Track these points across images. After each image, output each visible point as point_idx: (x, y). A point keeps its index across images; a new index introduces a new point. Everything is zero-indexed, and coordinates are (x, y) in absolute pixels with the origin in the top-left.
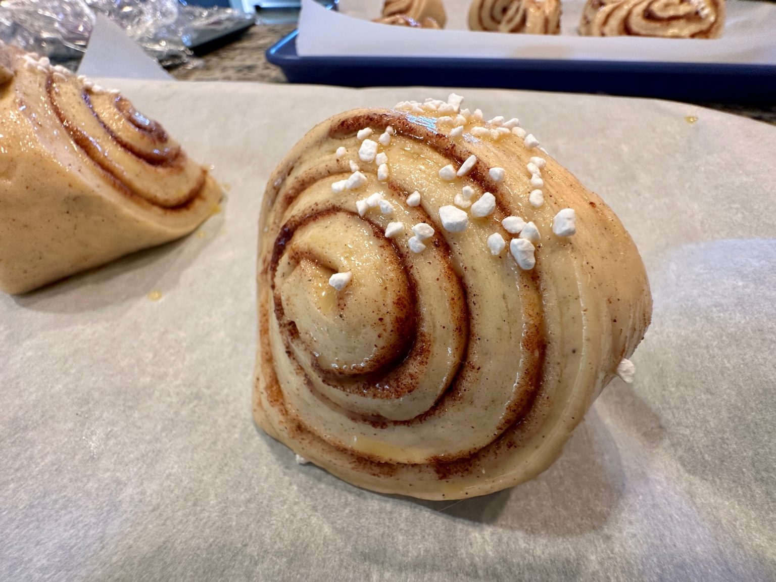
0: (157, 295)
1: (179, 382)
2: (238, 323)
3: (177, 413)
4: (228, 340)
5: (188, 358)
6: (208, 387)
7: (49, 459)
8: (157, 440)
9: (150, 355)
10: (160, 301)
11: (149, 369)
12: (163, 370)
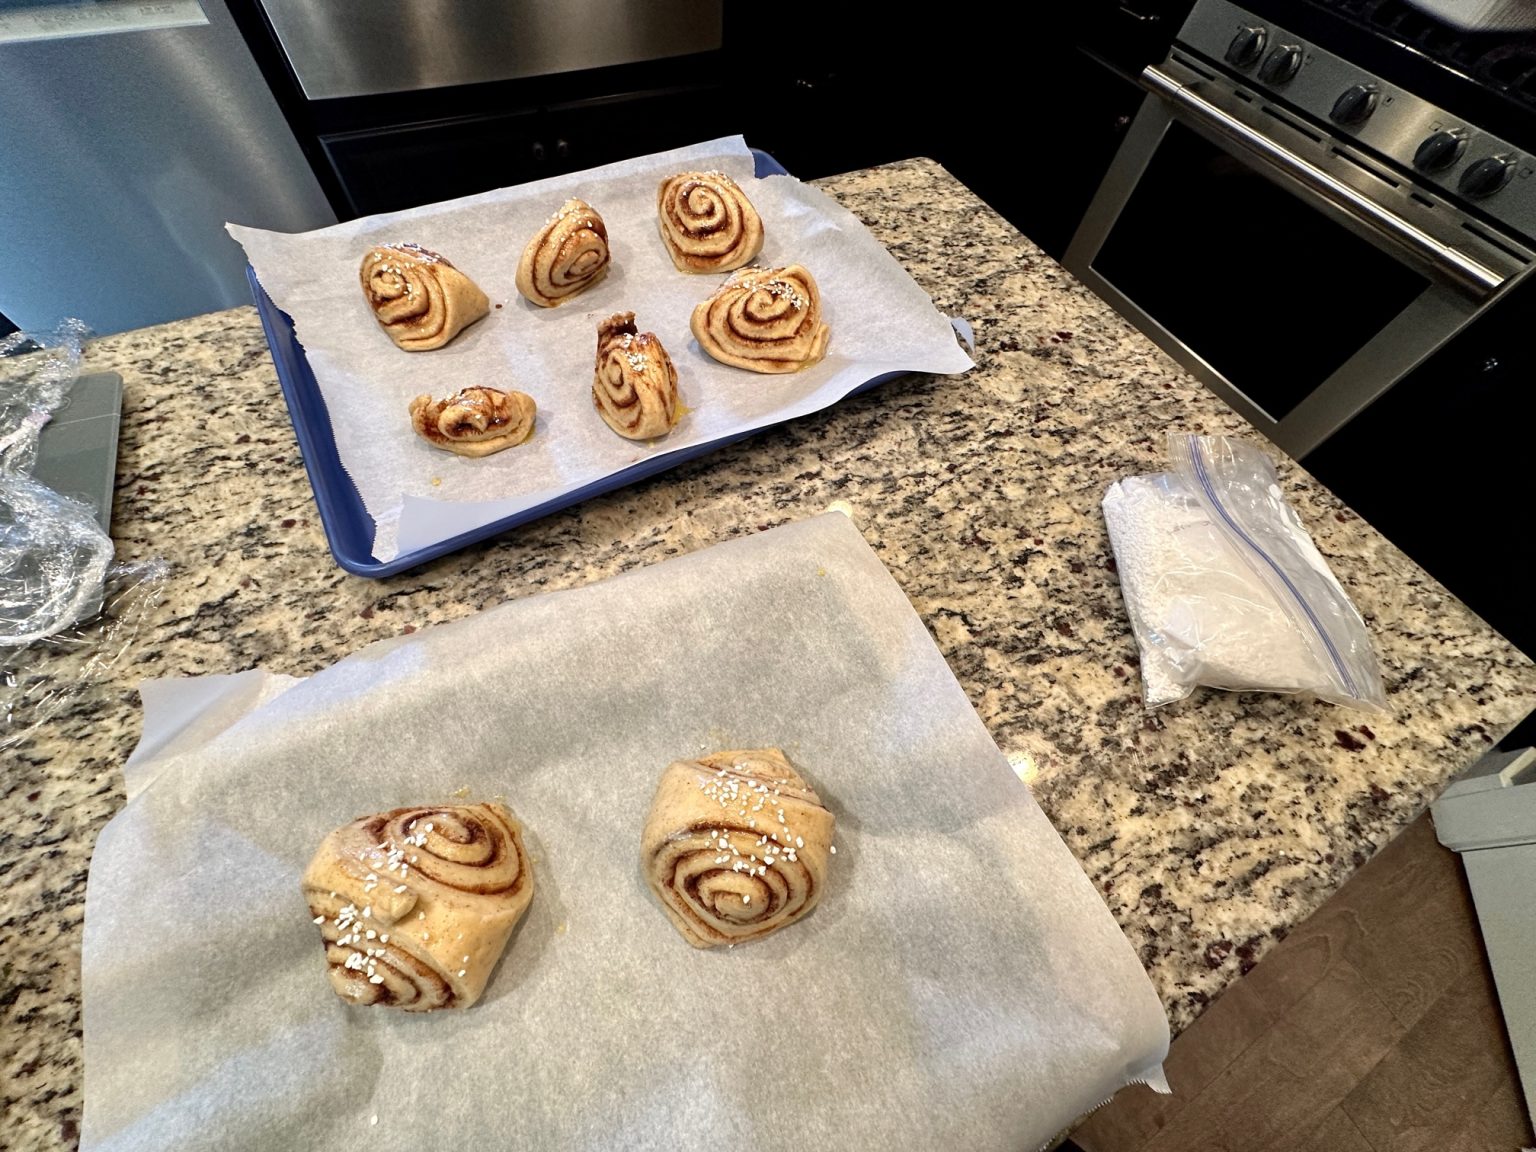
0: (561, 928)
1: (638, 962)
2: (633, 905)
3: (656, 975)
4: (638, 919)
5: (625, 946)
6: (655, 951)
7: (625, 1038)
8: (662, 992)
9: (605, 962)
10: (568, 929)
11: (615, 969)
12: (622, 963)
